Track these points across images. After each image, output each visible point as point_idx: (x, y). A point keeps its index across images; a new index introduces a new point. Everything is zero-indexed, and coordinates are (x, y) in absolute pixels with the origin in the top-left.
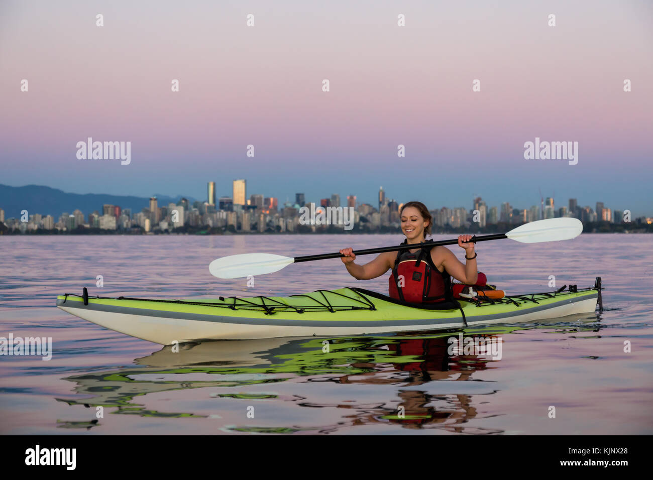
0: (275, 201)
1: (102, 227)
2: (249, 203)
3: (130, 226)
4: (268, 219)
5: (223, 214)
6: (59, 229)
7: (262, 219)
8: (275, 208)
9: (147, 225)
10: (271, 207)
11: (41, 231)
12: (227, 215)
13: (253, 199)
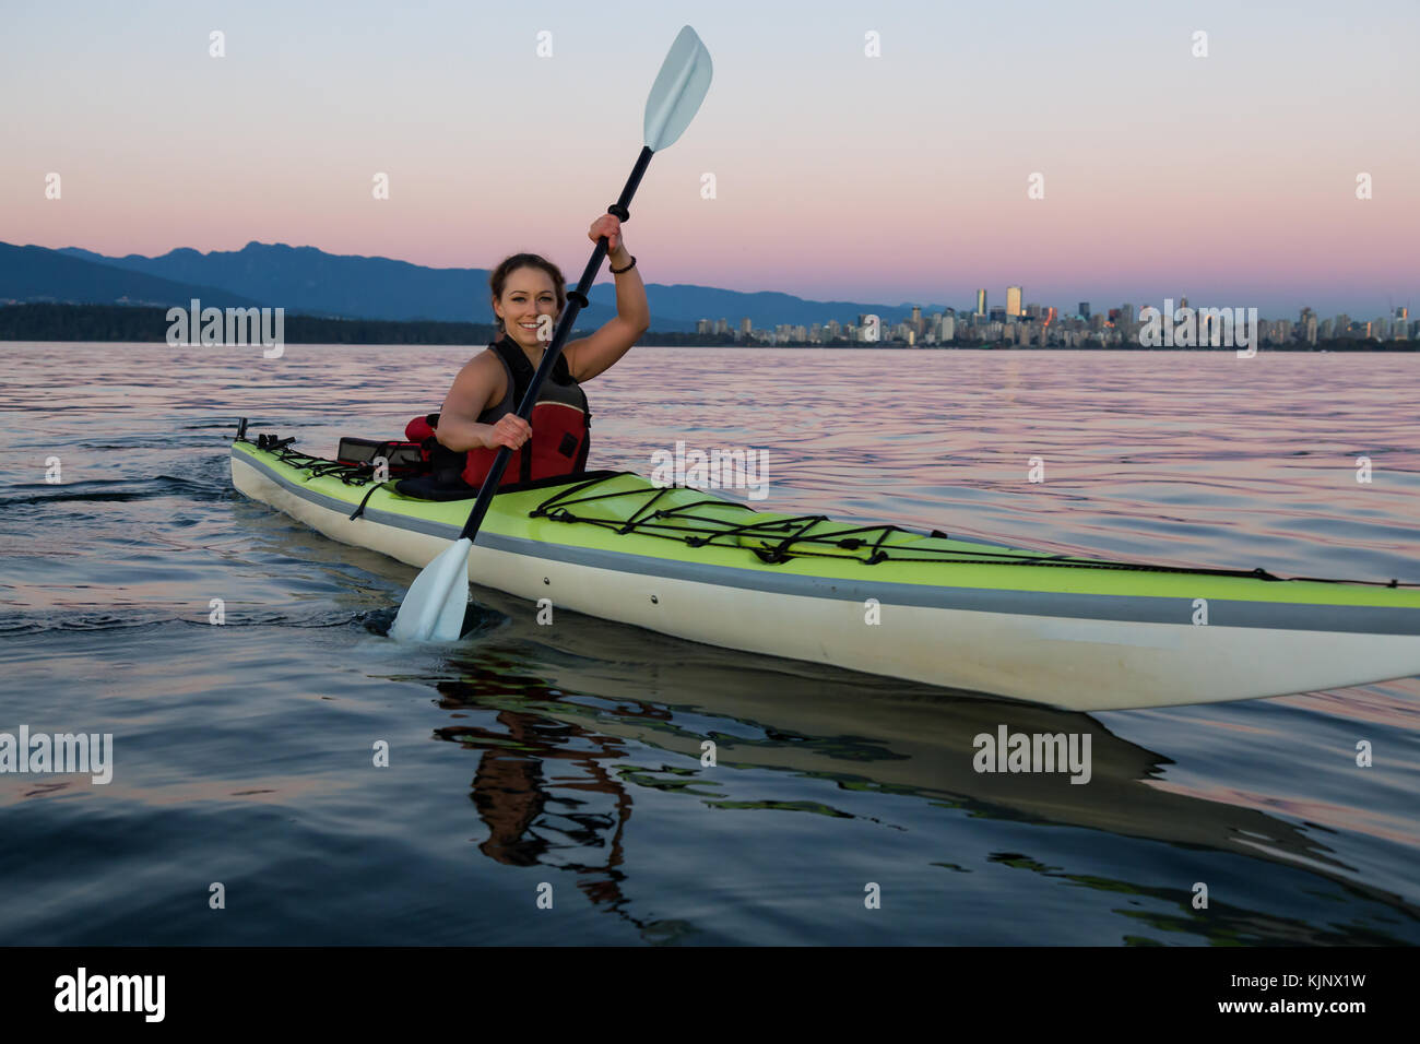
0: (1055, 311)
1: (861, 340)
2: (1024, 313)
3: (891, 339)
4: (1050, 331)
5: (998, 326)
6: (813, 341)
7: (1044, 332)
8: (1054, 317)
9: (912, 337)
10: (1050, 318)
11: (793, 344)
12: (1003, 328)
13: (1029, 310)
